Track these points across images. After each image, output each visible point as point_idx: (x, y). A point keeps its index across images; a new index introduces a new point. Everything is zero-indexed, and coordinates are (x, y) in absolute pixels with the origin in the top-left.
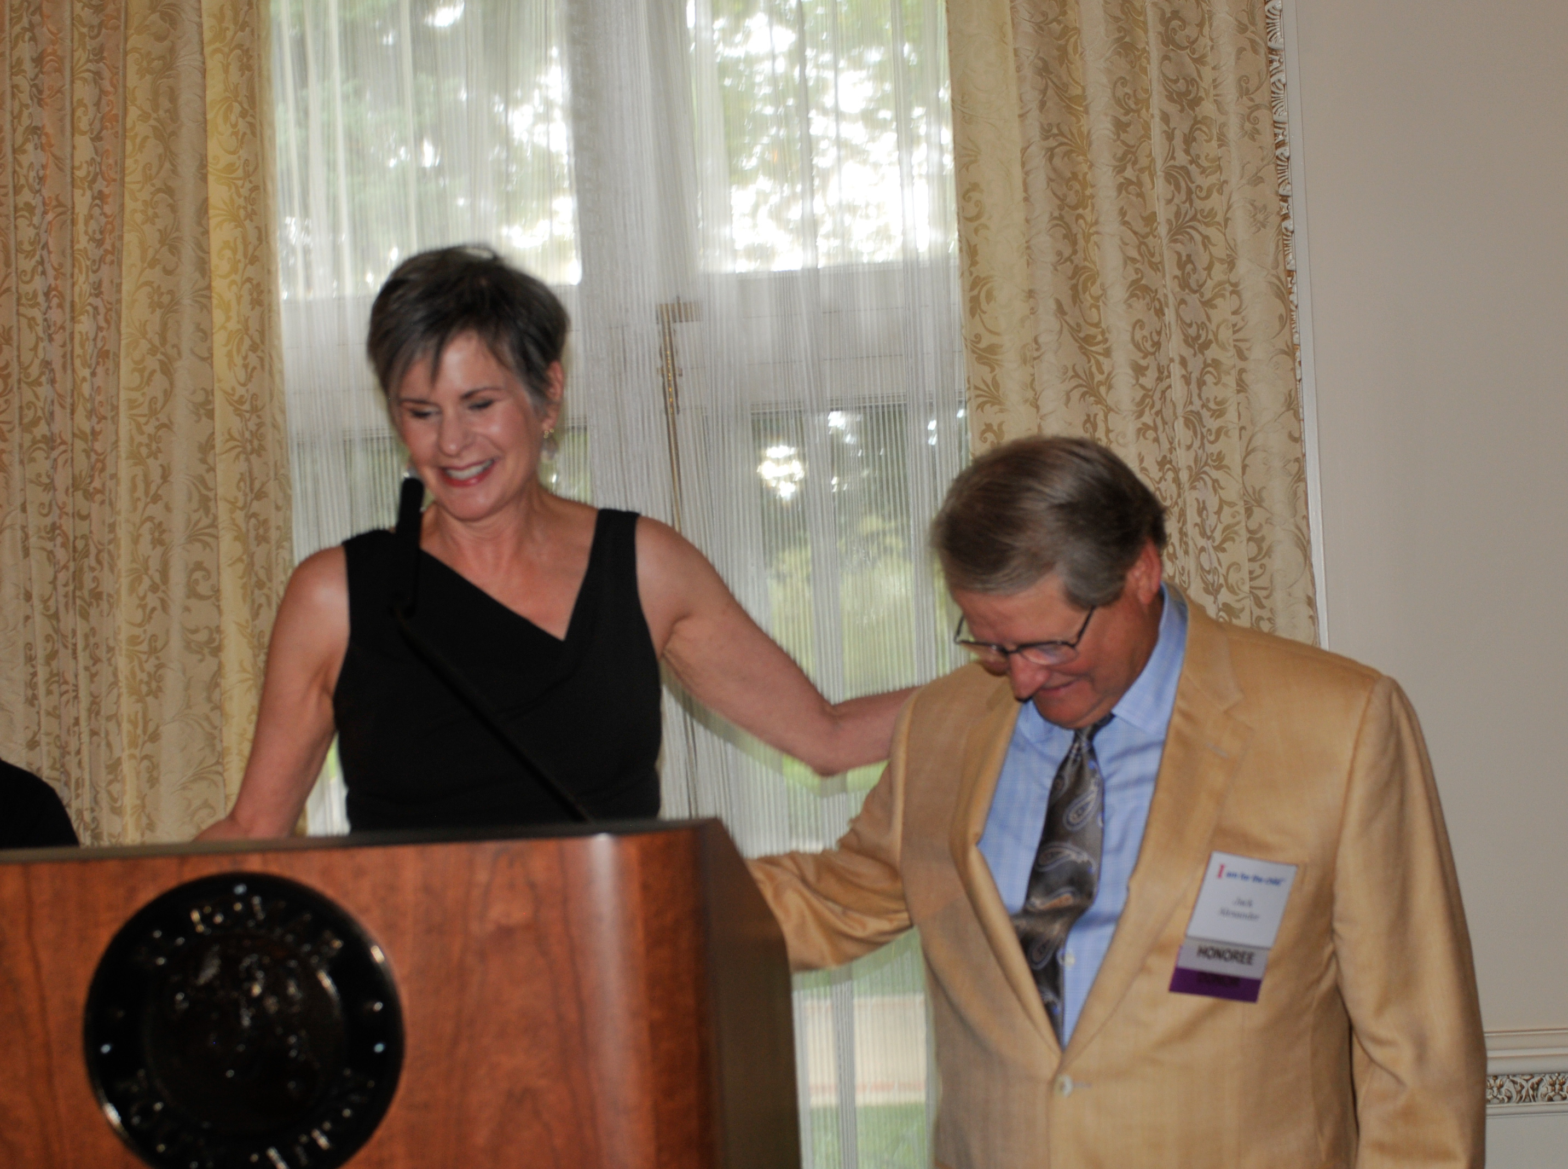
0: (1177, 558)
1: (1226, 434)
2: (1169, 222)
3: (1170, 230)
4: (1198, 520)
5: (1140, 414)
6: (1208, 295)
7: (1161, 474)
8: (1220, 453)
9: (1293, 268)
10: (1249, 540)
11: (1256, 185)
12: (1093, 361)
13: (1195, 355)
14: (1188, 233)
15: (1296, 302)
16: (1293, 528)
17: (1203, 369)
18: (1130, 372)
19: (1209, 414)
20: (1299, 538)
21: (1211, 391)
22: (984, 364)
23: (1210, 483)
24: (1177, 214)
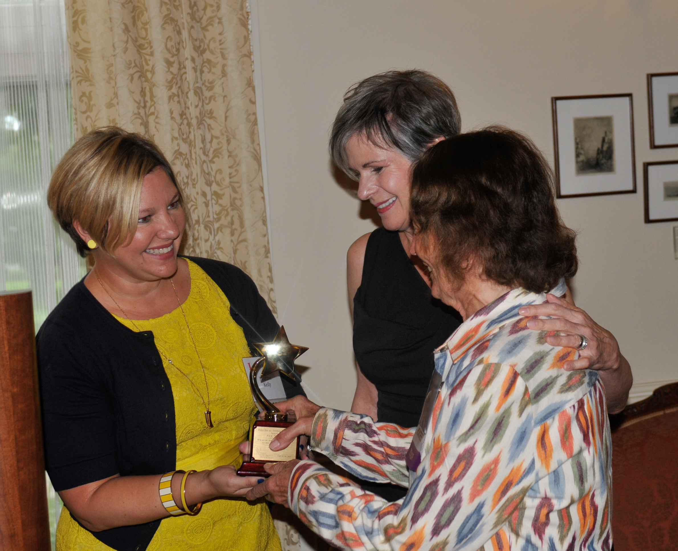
0: (189, 166)
1: (214, 100)
4: (202, 146)
5: (171, 88)
6: (204, 23)
7: (181, 121)
8: (211, 110)
9: (249, 11)
10: (229, 156)
12: (143, 58)
13: (199, 56)
15: (250, 29)
16: (253, 151)
17: (203, 64)
18: (165, 64)
19: (206, 88)
20: (256, 156)
21: (208, 76)
22: (81, 58)
23: (206, 126)
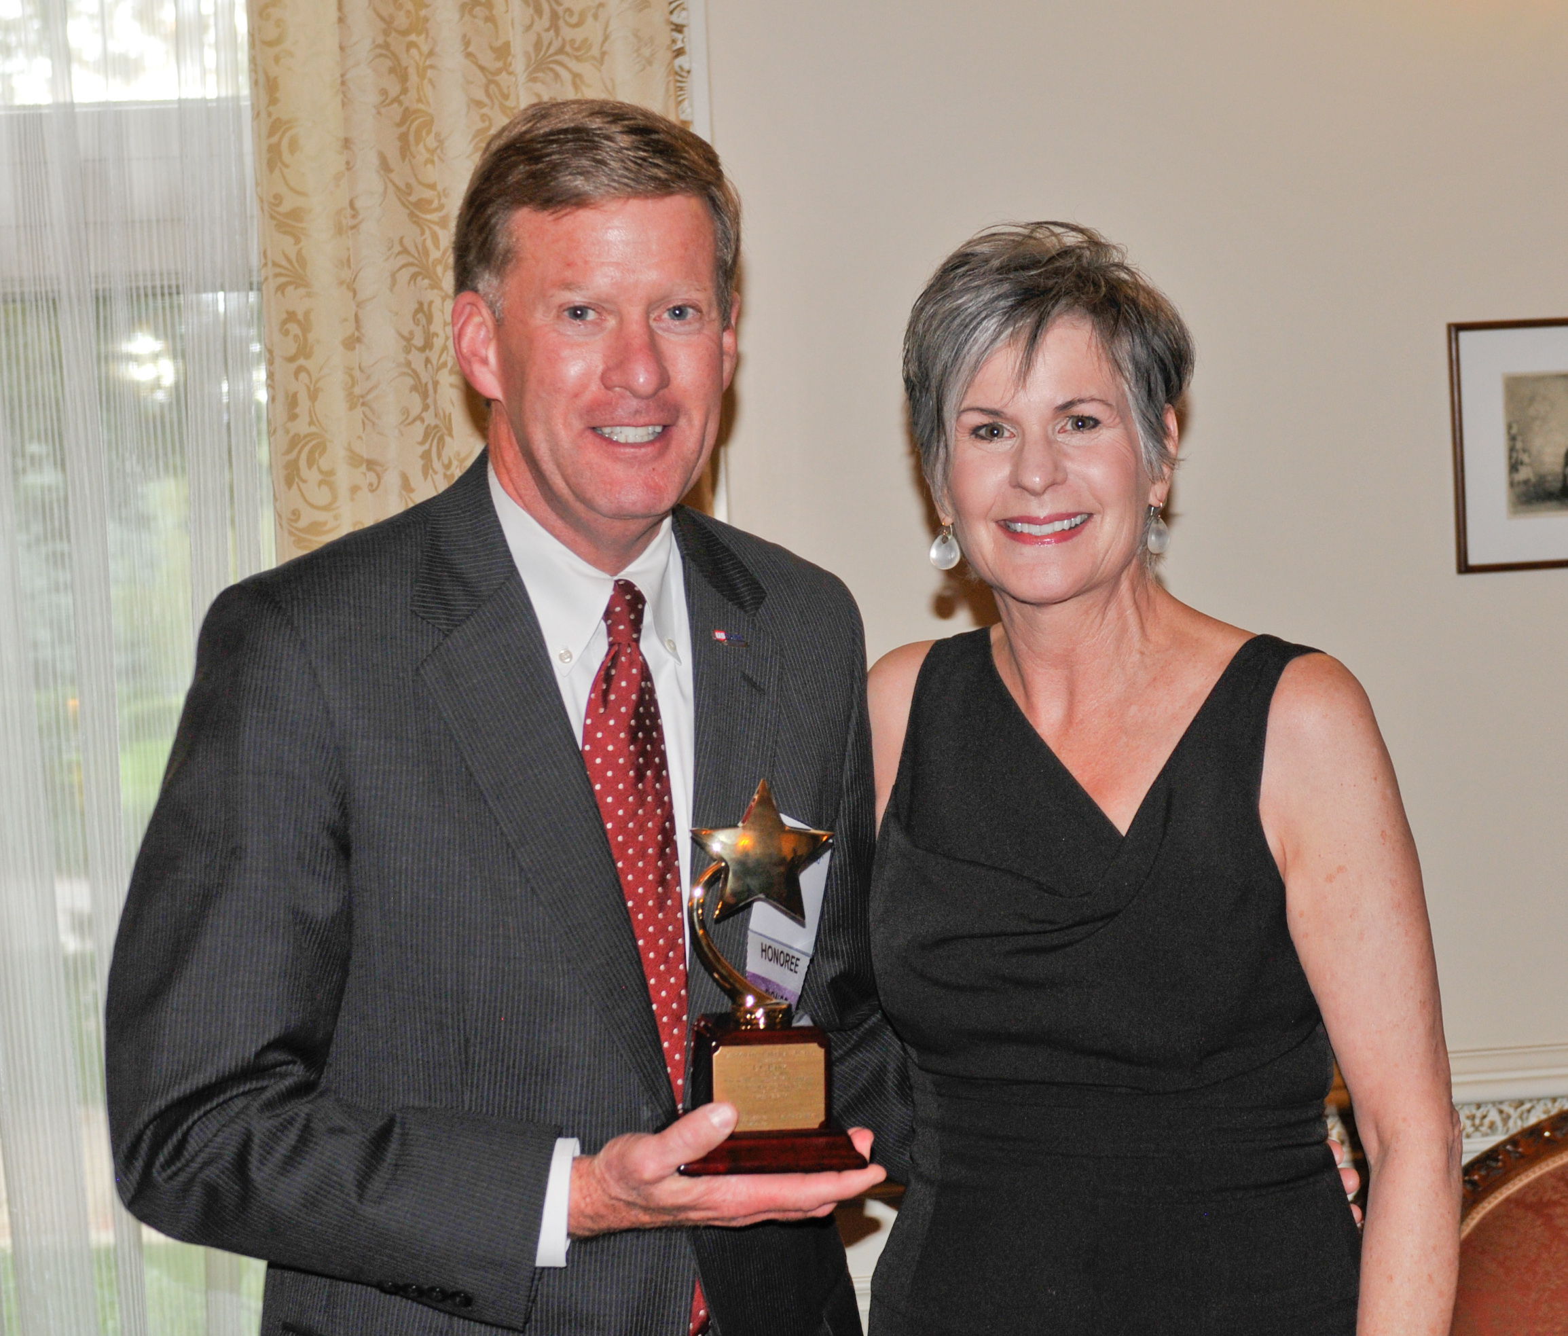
2: (527, 54)
3: (528, 66)
11: (641, 10)
12: (427, 233)
14: (552, 70)
22: (285, 233)
24: (538, 45)
